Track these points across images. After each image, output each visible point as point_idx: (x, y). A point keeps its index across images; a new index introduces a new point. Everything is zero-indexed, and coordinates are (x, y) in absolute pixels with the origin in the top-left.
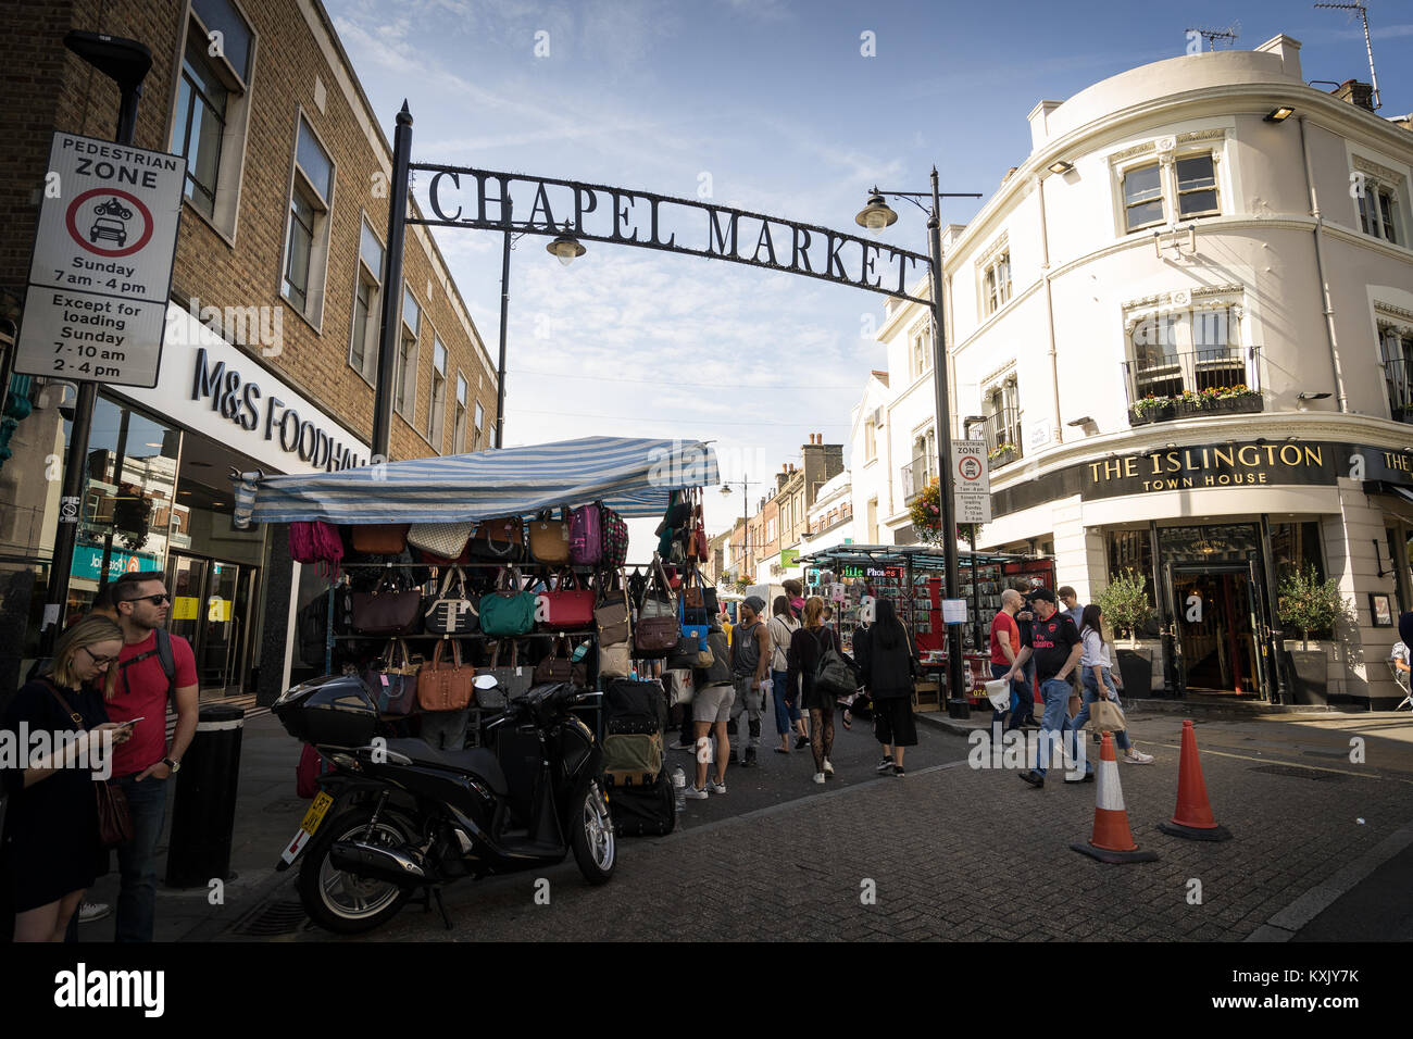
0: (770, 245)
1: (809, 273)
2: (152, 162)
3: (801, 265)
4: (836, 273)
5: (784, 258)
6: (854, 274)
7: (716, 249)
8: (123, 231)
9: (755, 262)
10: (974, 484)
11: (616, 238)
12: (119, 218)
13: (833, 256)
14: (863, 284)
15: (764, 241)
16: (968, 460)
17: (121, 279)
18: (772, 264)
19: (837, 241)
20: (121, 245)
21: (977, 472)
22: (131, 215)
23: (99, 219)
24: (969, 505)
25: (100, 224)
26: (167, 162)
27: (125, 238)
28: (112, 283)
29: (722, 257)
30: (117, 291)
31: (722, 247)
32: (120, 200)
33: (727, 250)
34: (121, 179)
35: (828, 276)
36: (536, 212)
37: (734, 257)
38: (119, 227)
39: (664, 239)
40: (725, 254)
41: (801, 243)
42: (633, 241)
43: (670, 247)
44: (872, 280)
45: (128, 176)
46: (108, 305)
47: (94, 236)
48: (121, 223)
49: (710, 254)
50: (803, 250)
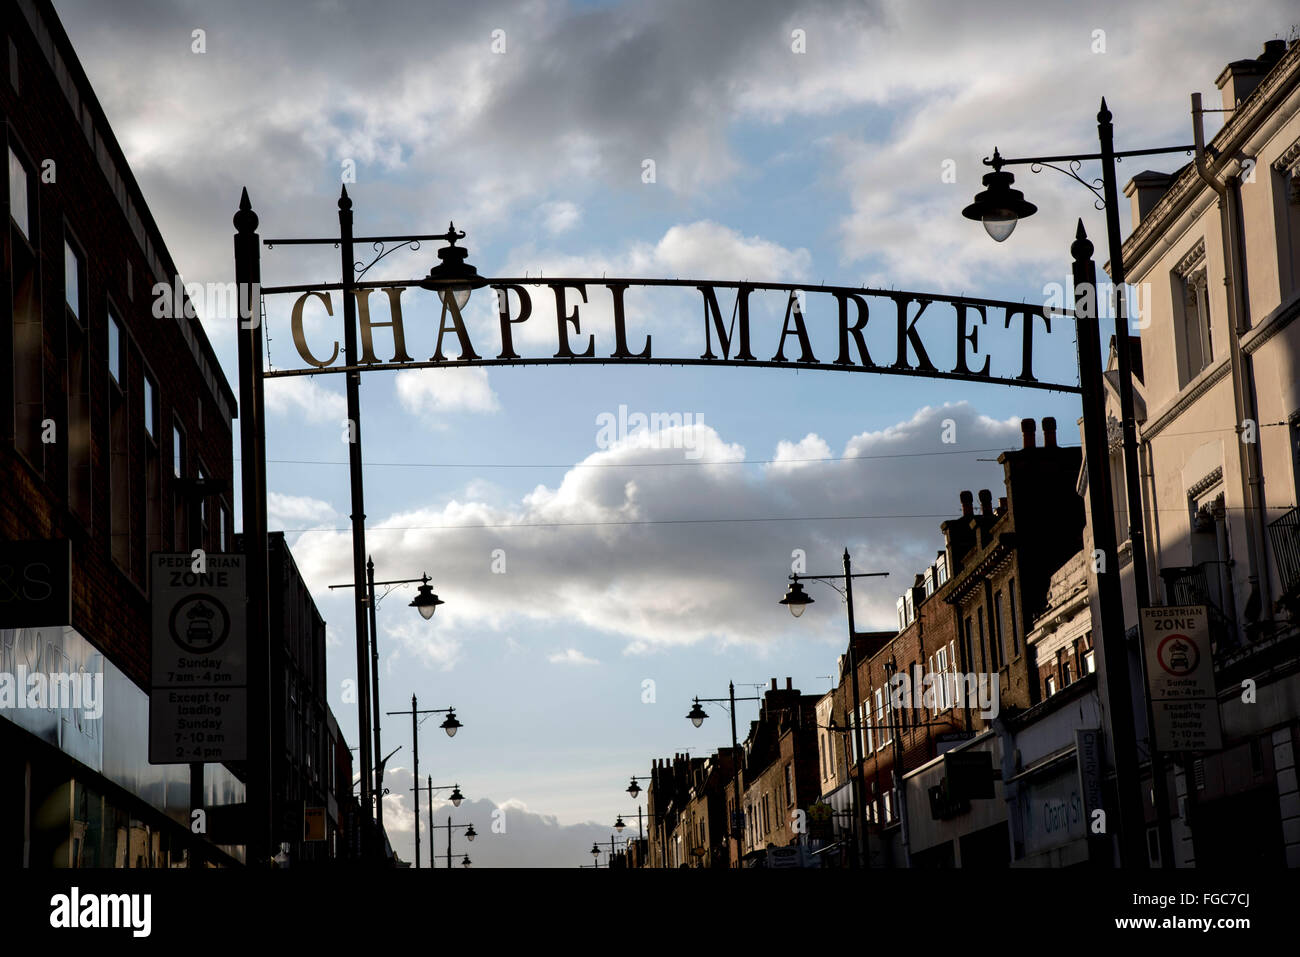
0: (801, 332)
1: (869, 366)
2: (222, 561)
3: (855, 356)
4: (913, 360)
7: (717, 351)
8: (209, 629)
9: (779, 361)
10: (1186, 683)
11: (565, 356)
12: (204, 619)
13: (906, 333)
14: (961, 372)
16: (1172, 642)
17: (213, 671)
18: (808, 361)
19: (913, 307)
20: (209, 641)
21: (1191, 662)
22: (213, 614)
23: (191, 623)
24: (1180, 721)
25: (194, 626)
26: (233, 560)
27: (212, 633)
28: (207, 677)
29: (726, 362)
30: (212, 683)
31: (726, 345)
32: (204, 602)
33: (735, 350)
34: (202, 585)
35: (900, 368)
36: (445, 334)
37: (746, 359)
38: (205, 626)
39: (635, 348)
40: (731, 357)
41: (853, 320)
42: (589, 357)
43: (646, 358)
44: (975, 364)
45: (207, 579)
46: (207, 695)
47: (190, 638)
48: (207, 622)
49: (708, 359)
50: (857, 332)
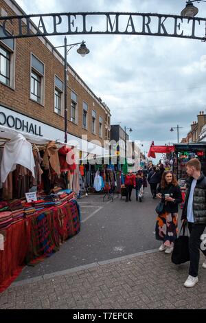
0: (132, 25)
1: (150, 34)
3: (147, 31)
4: (162, 32)
5: (139, 29)
6: (171, 31)
7: (110, 30)
9: (126, 33)
13: (161, 25)
14: (175, 35)
15: (130, 23)
18: (134, 32)
19: (163, 18)
29: (112, 33)
31: (112, 29)
35: (159, 34)
37: (117, 32)
39: (88, 30)
40: (113, 31)
41: (146, 22)
42: (76, 33)
43: (91, 33)
44: (179, 33)
49: (107, 33)
50: (147, 25)
